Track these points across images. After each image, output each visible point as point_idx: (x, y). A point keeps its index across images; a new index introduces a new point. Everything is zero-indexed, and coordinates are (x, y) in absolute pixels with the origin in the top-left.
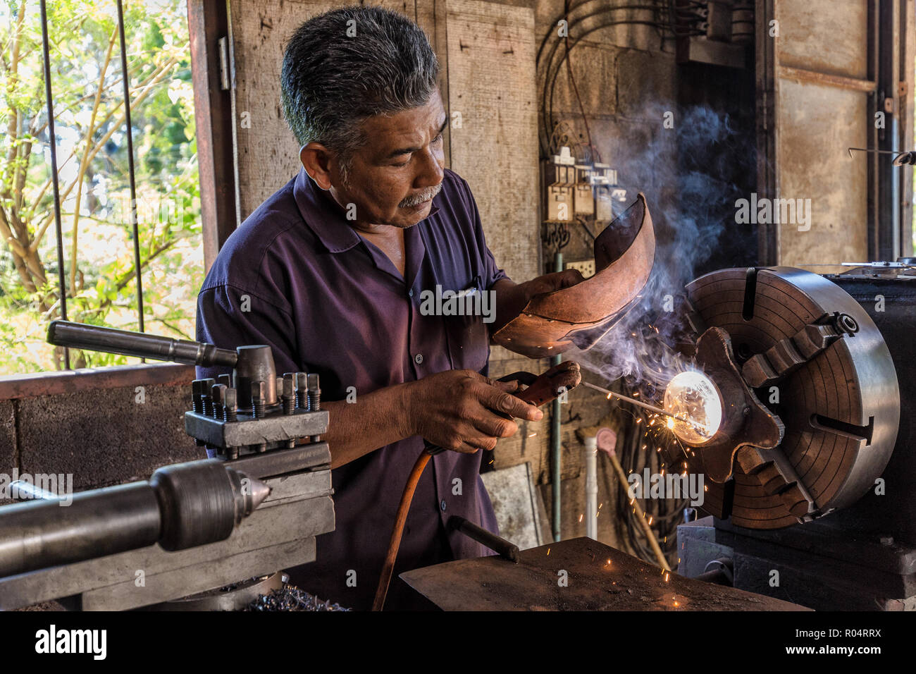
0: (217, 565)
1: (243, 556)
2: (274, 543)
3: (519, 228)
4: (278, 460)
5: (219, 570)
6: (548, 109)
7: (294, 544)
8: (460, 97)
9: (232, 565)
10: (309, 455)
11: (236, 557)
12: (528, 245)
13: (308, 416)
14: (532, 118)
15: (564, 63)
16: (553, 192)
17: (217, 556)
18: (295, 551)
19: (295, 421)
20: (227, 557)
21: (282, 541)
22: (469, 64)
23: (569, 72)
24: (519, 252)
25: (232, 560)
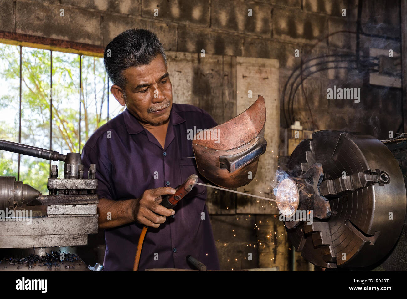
0: (39, 237)
1: (52, 236)
2: (67, 233)
3: (269, 154)
4: (73, 198)
5: (40, 240)
6: (290, 106)
7: (77, 235)
8: (242, 97)
9: (46, 239)
10: (88, 198)
11: (48, 236)
12: (273, 162)
13: (88, 181)
14: (277, 106)
15: (300, 86)
16: (291, 142)
17: (40, 234)
18: (77, 238)
19: (81, 182)
20: (45, 235)
21: (71, 233)
22: (247, 84)
23: (303, 90)
24: (269, 165)
25: (46, 237)
